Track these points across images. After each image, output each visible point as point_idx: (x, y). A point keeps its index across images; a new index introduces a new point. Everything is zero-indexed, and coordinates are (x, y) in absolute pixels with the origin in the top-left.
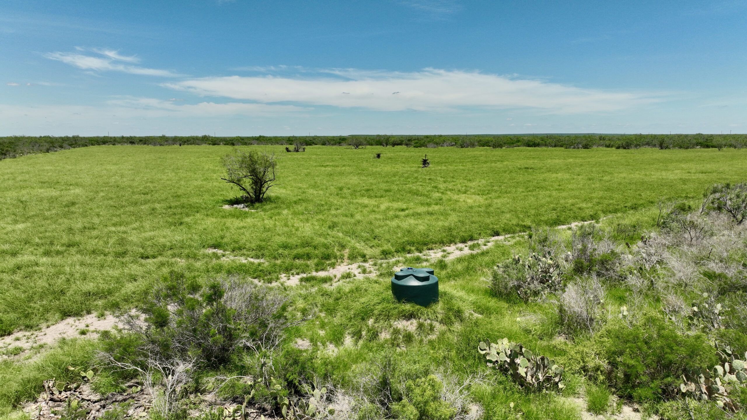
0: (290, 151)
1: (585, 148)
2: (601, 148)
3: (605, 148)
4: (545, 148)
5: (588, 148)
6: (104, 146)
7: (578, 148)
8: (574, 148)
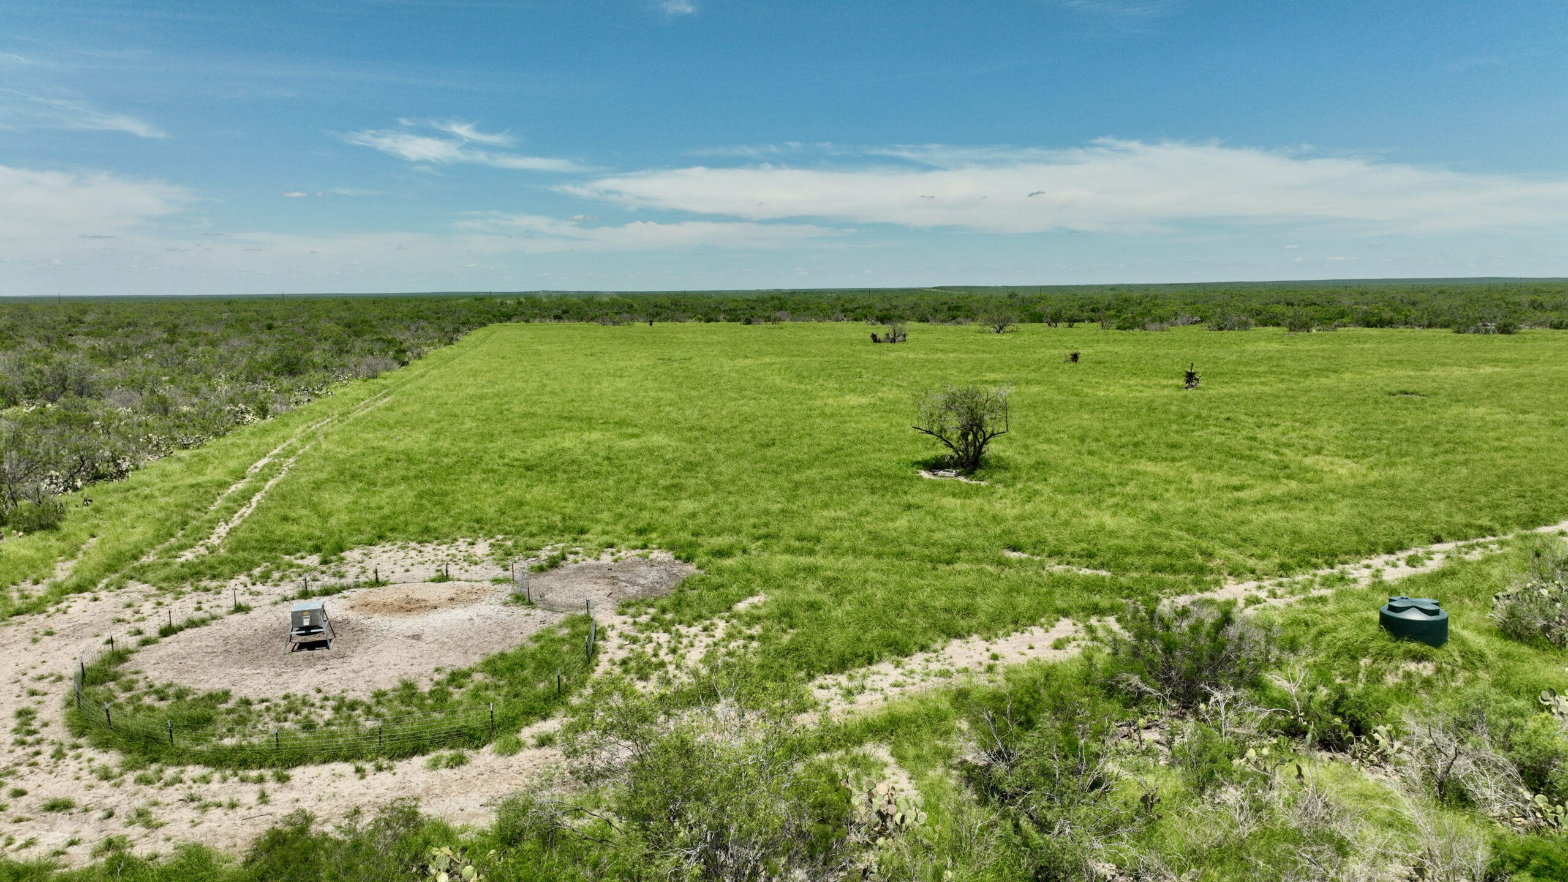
0: (880, 341)
1: (1503, 332)
2: (1539, 329)
3: (1549, 331)
4: (1407, 331)
5: (1510, 333)
6: (509, 323)
7: (1487, 332)
8: (1477, 331)
